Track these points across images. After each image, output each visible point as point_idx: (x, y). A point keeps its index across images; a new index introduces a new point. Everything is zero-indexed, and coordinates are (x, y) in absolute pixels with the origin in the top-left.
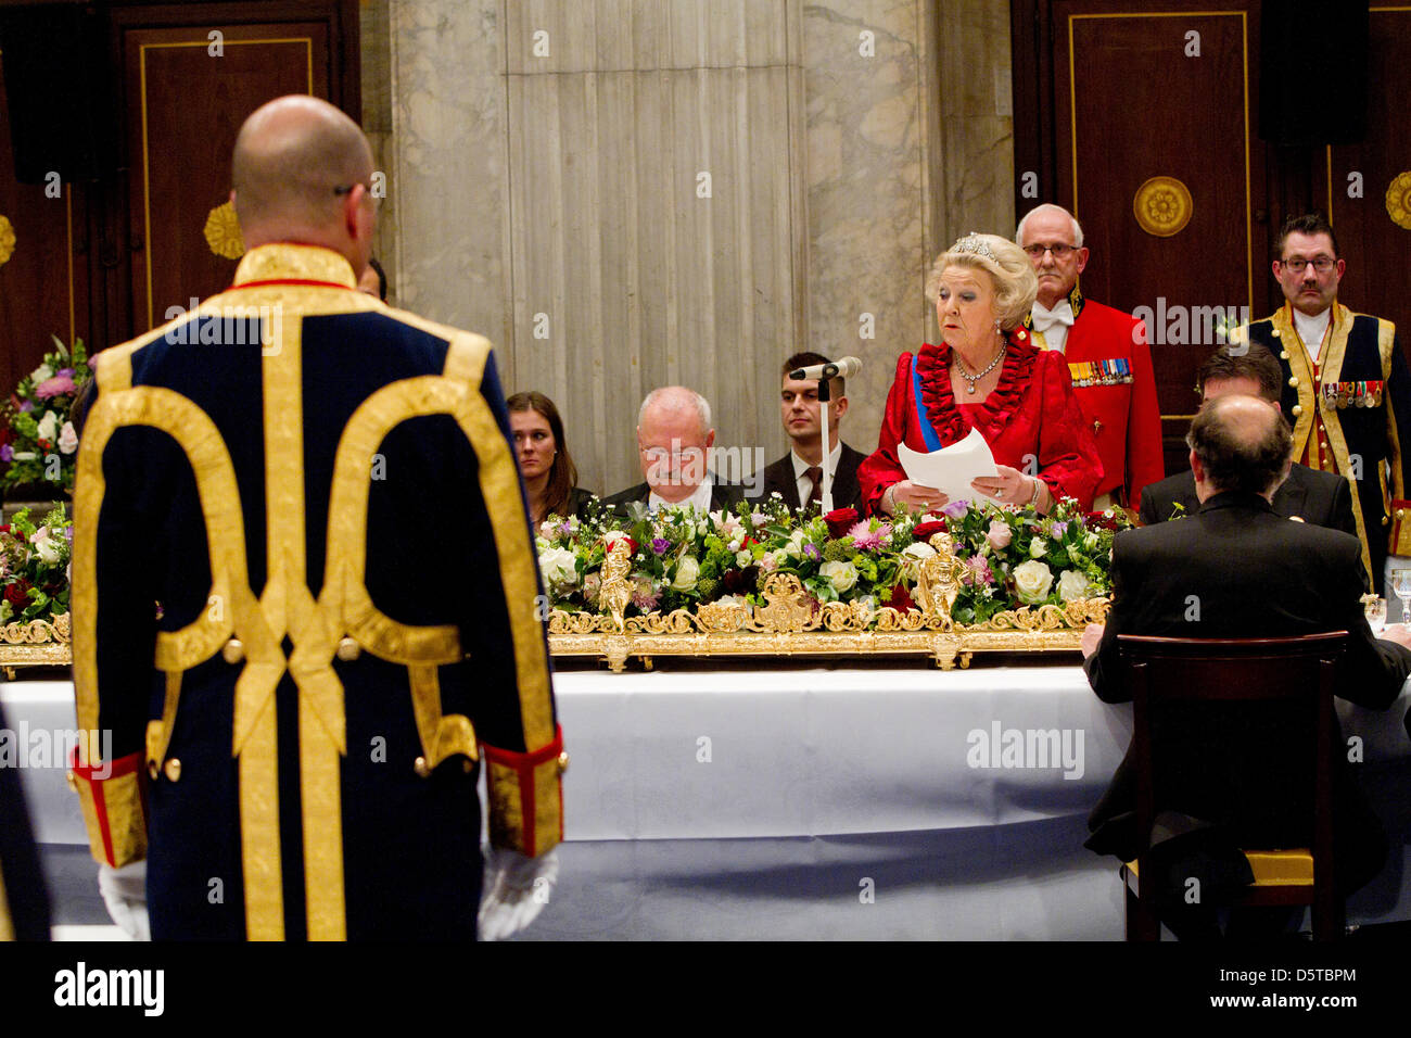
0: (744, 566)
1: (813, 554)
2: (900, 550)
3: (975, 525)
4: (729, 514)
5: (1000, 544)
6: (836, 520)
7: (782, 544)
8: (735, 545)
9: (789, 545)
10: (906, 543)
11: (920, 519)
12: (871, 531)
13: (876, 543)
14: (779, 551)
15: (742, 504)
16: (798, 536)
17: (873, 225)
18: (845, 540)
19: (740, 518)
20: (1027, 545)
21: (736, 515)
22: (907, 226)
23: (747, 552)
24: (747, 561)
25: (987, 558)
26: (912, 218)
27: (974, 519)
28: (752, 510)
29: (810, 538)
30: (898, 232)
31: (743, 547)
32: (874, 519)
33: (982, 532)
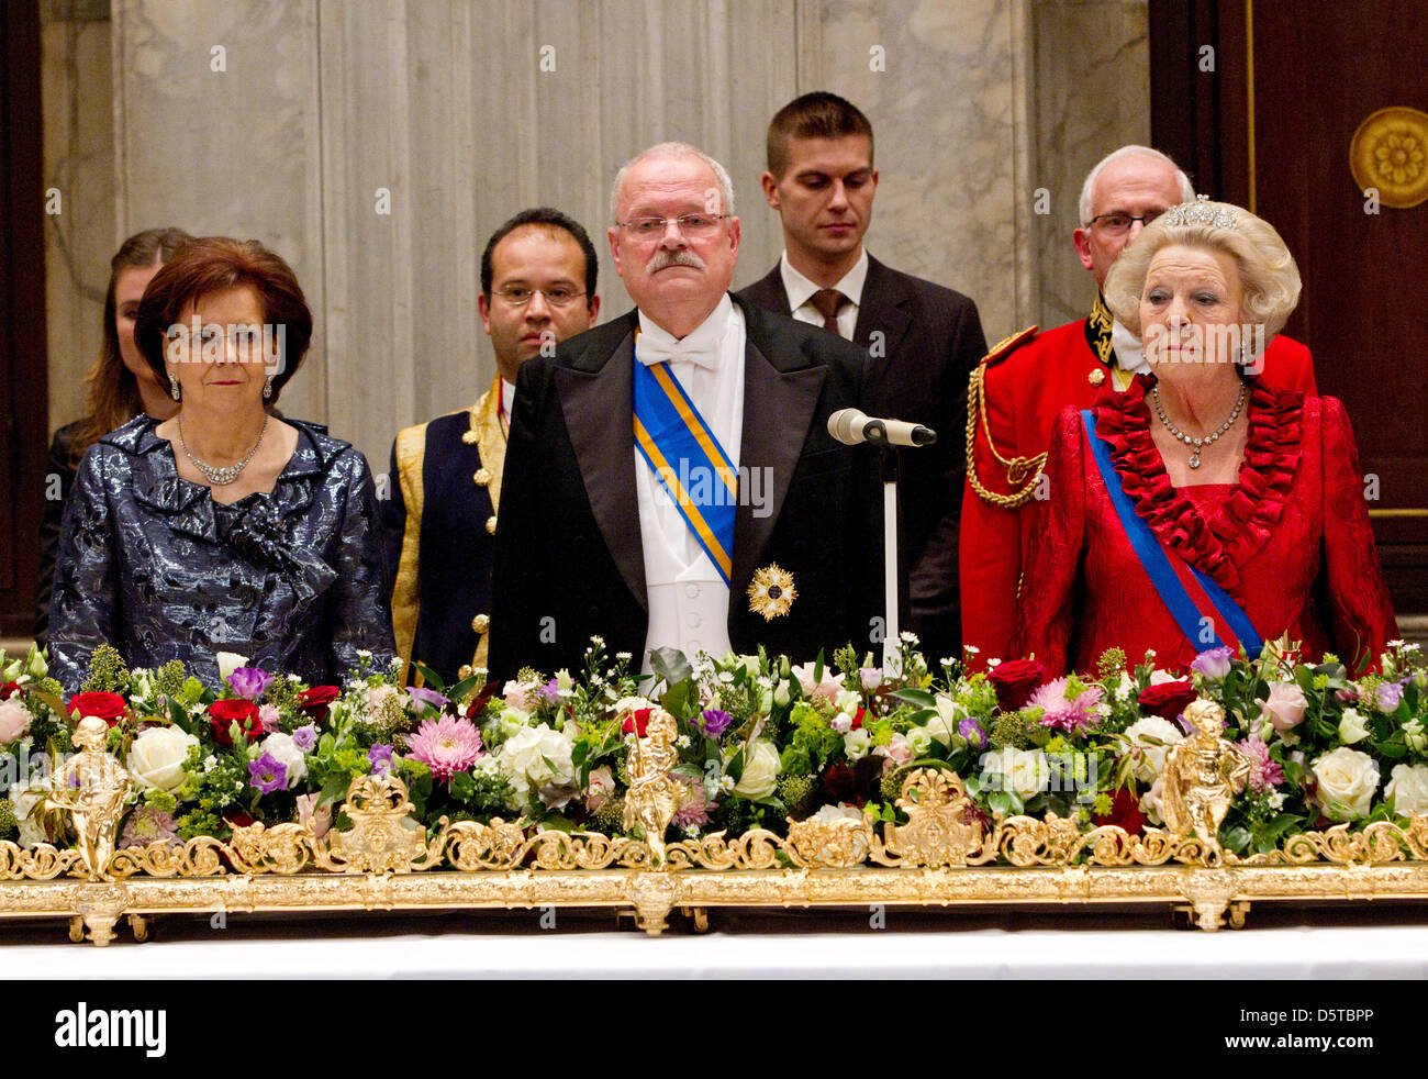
0: (857, 756)
1: (974, 736)
2: (1121, 730)
3: (1242, 689)
4: (826, 669)
5: (1289, 720)
6: (1009, 679)
7: (922, 719)
8: (844, 719)
9: (933, 721)
10: (1131, 720)
11: (1148, 677)
12: (1069, 697)
13: (1079, 718)
14: (916, 732)
15: (843, 652)
16: (945, 705)
17: (933, 185)
18: (1028, 711)
19: (842, 677)
20: (1335, 721)
21: (835, 672)
22: (988, 189)
23: (861, 734)
24: (861, 747)
25: (1268, 743)
26: (997, 174)
27: (1240, 678)
28: (860, 662)
29: (965, 710)
30: (973, 197)
31: (856, 725)
32: (1072, 677)
33: (1258, 701)
